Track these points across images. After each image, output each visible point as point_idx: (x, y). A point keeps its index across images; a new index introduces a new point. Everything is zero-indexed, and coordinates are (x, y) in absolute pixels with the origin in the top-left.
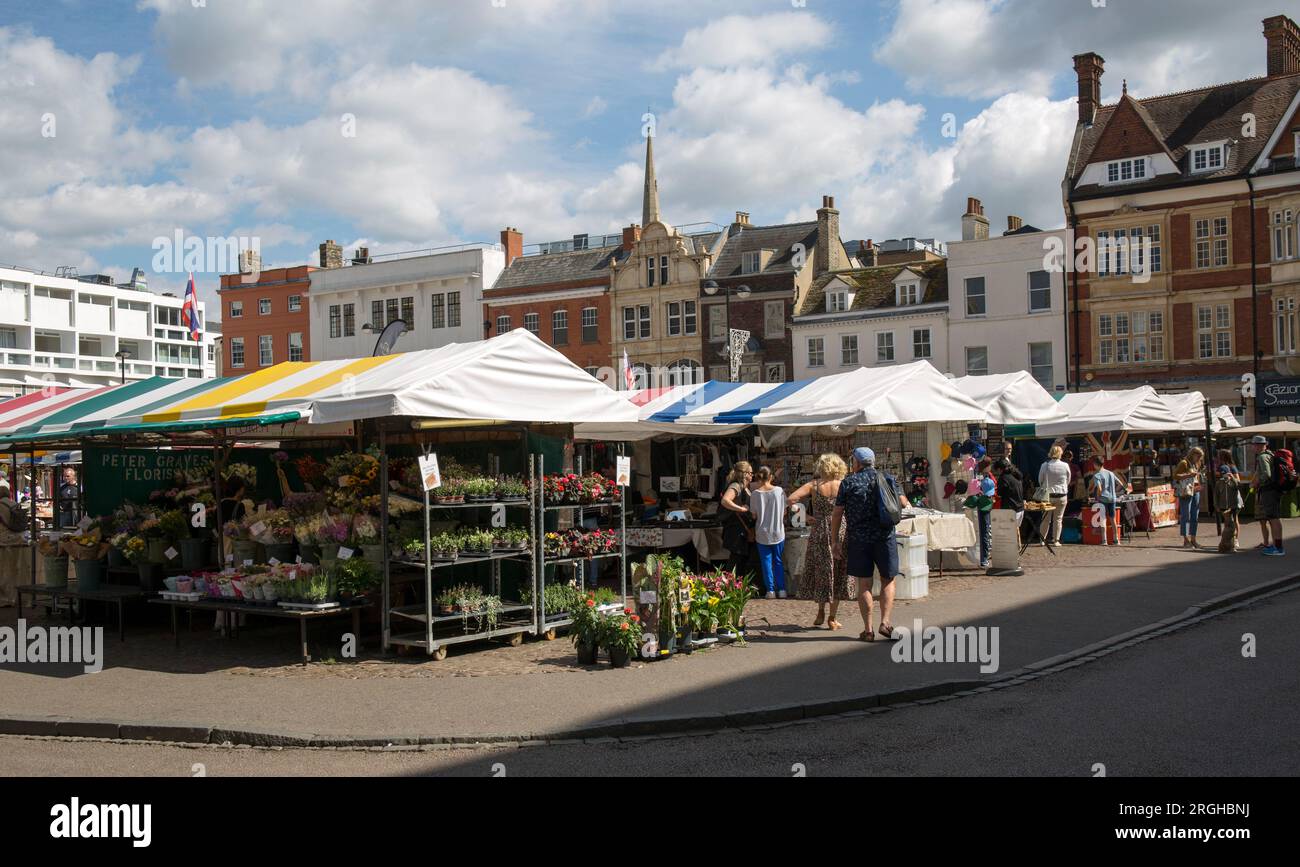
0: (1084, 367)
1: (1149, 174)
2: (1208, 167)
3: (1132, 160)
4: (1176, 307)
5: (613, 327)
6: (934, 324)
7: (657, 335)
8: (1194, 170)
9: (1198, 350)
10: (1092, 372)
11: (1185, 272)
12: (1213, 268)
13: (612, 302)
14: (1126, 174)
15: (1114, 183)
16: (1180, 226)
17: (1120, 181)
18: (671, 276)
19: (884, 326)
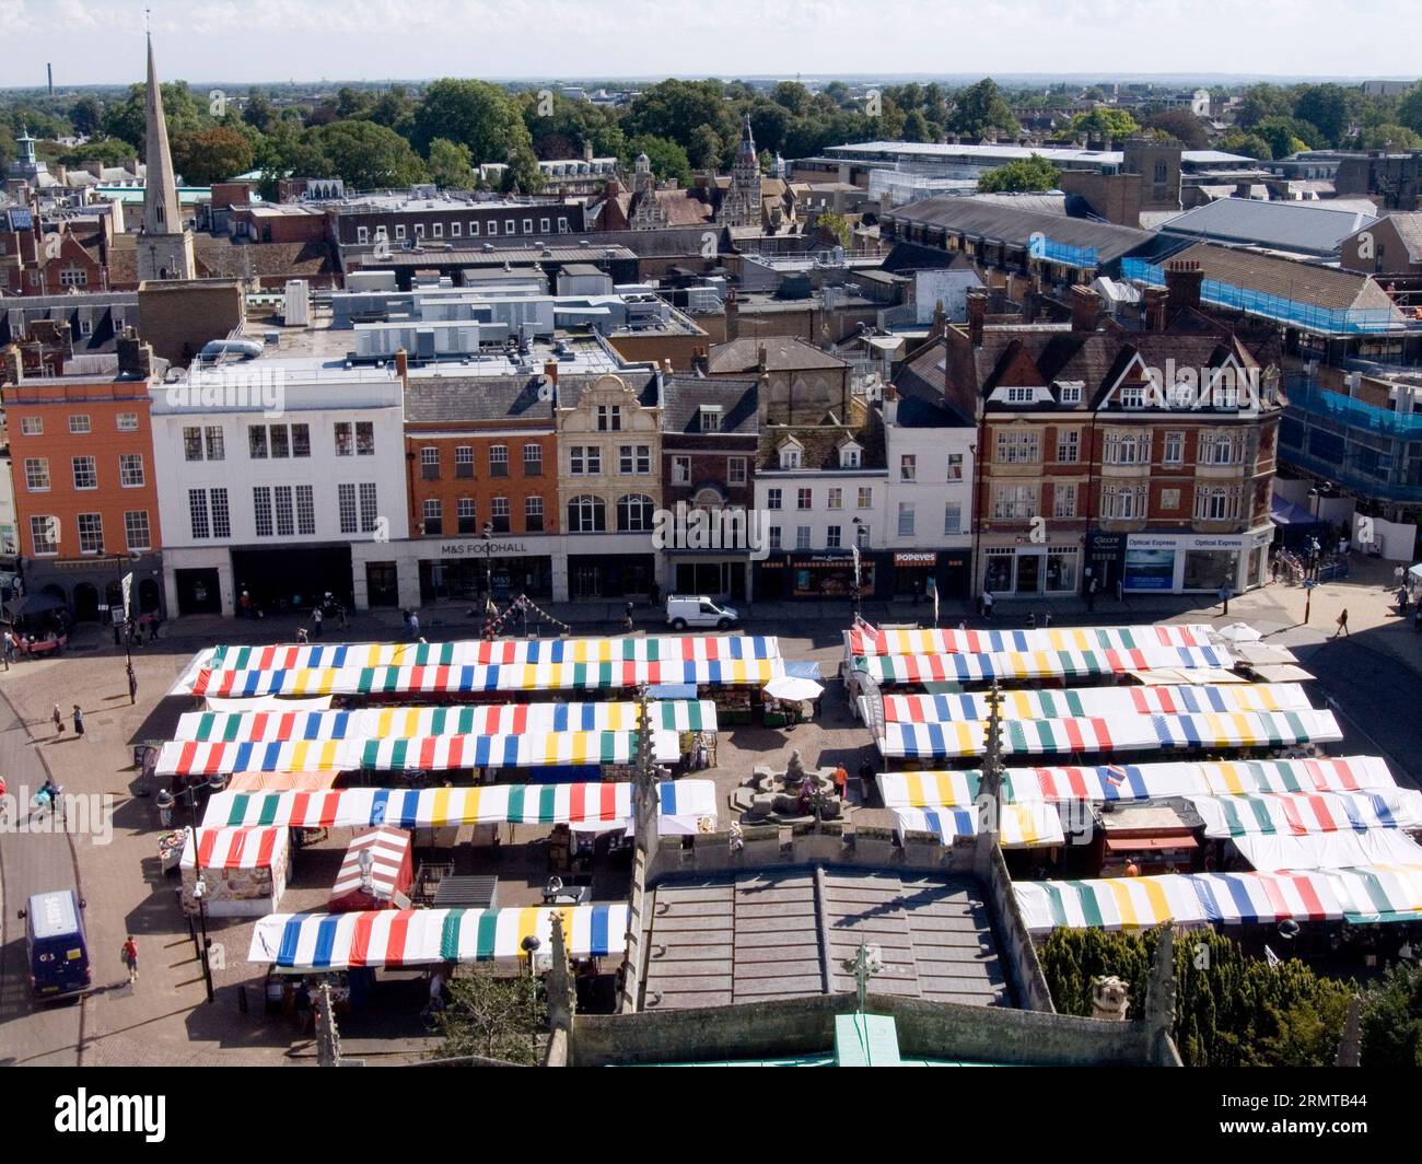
0: (983, 520)
1: (1035, 400)
2: (1071, 401)
3: (1025, 389)
4: (1045, 485)
5: (560, 463)
6: (875, 485)
7: (610, 473)
8: (1063, 401)
9: (1055, 513)
10: (990, 524)
11: (1051, 463)
12: (1067, 462)
13: (559, 441)
14: (1021, 398)
15: (1012, 402)
16: (1050, 435)
17: (1016, 401)
18: (623, 424)
19: (835, 484)
